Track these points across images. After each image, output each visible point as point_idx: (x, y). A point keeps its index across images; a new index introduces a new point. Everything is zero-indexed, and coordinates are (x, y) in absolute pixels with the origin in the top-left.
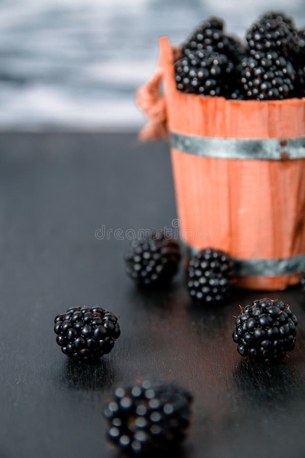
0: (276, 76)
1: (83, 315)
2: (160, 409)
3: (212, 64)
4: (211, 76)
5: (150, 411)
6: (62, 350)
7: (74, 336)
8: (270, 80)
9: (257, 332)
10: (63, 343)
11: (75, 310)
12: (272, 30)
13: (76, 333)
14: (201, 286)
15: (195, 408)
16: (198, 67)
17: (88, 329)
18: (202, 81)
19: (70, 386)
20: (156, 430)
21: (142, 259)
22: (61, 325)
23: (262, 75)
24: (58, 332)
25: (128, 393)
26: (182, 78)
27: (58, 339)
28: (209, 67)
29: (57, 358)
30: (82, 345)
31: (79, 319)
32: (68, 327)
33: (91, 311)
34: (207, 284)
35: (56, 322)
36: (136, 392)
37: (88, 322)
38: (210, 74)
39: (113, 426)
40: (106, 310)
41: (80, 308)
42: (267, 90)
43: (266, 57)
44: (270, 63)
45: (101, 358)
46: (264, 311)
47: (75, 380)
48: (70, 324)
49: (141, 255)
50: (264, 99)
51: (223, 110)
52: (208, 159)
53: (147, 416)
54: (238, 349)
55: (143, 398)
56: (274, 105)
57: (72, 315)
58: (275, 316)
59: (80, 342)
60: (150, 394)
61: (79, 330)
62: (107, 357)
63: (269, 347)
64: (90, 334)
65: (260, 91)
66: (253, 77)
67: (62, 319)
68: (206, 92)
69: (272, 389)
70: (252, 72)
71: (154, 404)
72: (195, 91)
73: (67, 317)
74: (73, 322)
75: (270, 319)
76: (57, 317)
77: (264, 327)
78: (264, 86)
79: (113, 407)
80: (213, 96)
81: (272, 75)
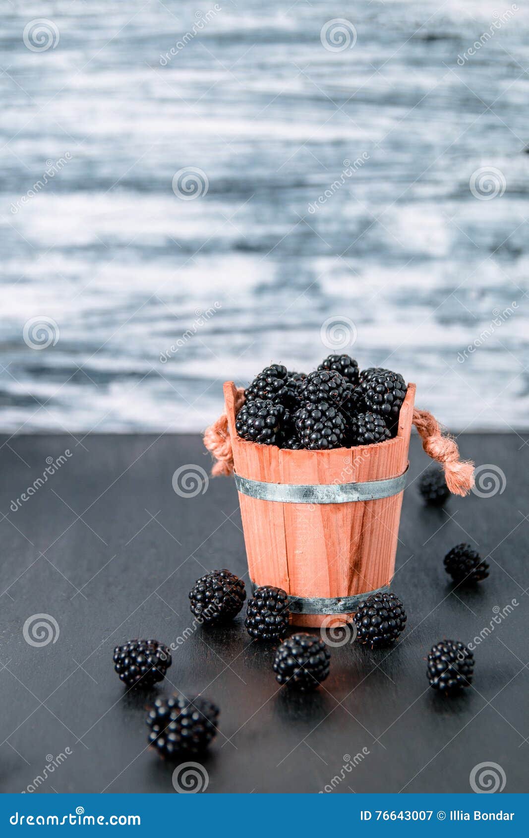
0: (325, 427)
1: (139, 646)
2: (189, 716)
3: (268, 414)
4: (266, 426)
5: (182, 717)
6: (120, 677)
7: (129, 664)
8: (319, 431)
9: (290, 662)
10: (120, 671)
11: (132, 641)
12: (324, 382)
13: (131, 662)
14: (257, 623)
15: (221, 719)
16: (255, 415)
17: (142, 658)
18: (259, 429)
19: (125, 707)
20: (185, 732)
21: (204, 597)
22: (119, 654)
23: (312, 427)
24: (116, 661)
25: (165, 703)
26: (242, 425)
27: (116, 667)
28: (264, 417)
29: (115, 684)
30: (136, 672)
31: (135, 649)
32: (125, 657)
33: (147, 642)
34: (263, 621)
35: (115, 651)
36: (171, 703)
37: (143, 652)
38: (266, 423)
39: (152, 731)
40: (160, 642)
41: (137, 640)
42: (316, 440)
43: (317, 408)
44: (320, 414)
45: (155, 685)
46: (297, 643)
47: (129, 703)
48: (127, 654)
49: (203, 592)
50: (314, 448)
51: (277, 458)
52: (266, 501)
53: (178, 721)
54: (277, 678)
55: (176, 706)
56: (322, 454)
57: (129, 646)
58: (305, 648)
59: (135, 670)
60: (181, 704)
61: (135, 659)
62: (159, 684)
63: (301, 675)
64: (144, 663)
65: (311, 440)
66: (304, 428)
67: (121, 649)
68: (263, 440)
69: (299, 712)
70: (303, 422)
71: (184, 712)
72: (253, 438)
73: (125, 648)
74: (129, 653)
75: (301, 650)
76: (116, 648)
77: (296, 657)
78: (314, 436)
79: (153, 715)
80: (268, 444)
81: (321, 426)
